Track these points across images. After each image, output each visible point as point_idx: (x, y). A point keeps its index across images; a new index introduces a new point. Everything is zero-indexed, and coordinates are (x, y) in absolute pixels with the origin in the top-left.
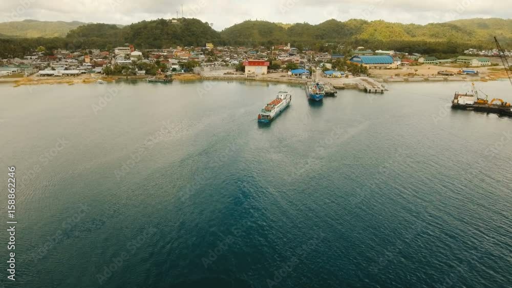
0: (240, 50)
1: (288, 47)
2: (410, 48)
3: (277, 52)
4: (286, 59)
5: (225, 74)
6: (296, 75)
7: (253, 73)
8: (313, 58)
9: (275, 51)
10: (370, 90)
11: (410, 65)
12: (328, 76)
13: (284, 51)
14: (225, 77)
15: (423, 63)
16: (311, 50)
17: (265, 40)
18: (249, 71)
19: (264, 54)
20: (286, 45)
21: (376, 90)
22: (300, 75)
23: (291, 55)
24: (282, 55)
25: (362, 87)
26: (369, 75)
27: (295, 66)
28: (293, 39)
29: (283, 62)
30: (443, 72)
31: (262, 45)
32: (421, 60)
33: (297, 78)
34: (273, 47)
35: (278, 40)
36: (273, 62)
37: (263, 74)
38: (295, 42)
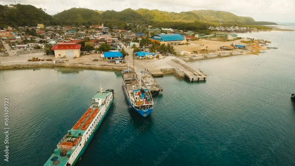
0: (64, 29)
1: (102, 27)
2: (180, 26)
3: (94, 30)
4: (100, 38)
5: (29, 60)
6: (109, 58)
7: (65, 57)
8: (122, 36)
9: (92, 30)
10: (193, 79)
11: (192, 40)
12: (141, 58)
13: (98, 29)
14: (28, 65)
15: (199, 38)
16: (119, 29)
17: (86, 21)
18: (60, 55)
19: (83, 32)
20: (101, 25)
21: (199, 79)
22: (113, 58)
23: (104, 33)
24: (97, 34)
25: (182, 74)
26: (175, 54)
27: (107, 47)
28: (106, 20)
29: (97, 41)
30: (223, 47)
31: (84, 25)
32: (197, 36)
33: (111, 62)
34: (91, 27)
35: (95, 21)
36: (86, 44)
37: (75, 58)
38: (107, 22)
